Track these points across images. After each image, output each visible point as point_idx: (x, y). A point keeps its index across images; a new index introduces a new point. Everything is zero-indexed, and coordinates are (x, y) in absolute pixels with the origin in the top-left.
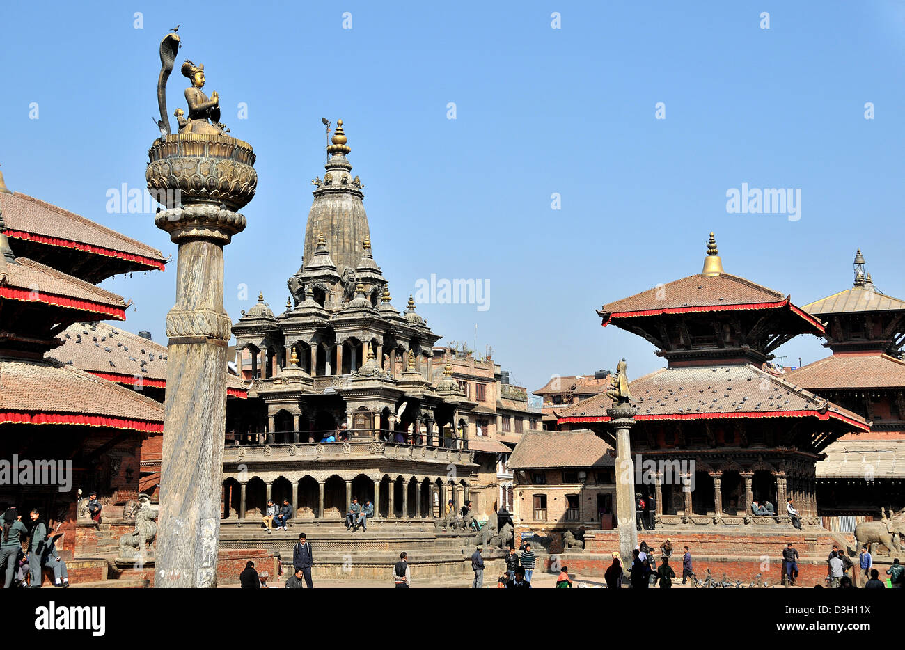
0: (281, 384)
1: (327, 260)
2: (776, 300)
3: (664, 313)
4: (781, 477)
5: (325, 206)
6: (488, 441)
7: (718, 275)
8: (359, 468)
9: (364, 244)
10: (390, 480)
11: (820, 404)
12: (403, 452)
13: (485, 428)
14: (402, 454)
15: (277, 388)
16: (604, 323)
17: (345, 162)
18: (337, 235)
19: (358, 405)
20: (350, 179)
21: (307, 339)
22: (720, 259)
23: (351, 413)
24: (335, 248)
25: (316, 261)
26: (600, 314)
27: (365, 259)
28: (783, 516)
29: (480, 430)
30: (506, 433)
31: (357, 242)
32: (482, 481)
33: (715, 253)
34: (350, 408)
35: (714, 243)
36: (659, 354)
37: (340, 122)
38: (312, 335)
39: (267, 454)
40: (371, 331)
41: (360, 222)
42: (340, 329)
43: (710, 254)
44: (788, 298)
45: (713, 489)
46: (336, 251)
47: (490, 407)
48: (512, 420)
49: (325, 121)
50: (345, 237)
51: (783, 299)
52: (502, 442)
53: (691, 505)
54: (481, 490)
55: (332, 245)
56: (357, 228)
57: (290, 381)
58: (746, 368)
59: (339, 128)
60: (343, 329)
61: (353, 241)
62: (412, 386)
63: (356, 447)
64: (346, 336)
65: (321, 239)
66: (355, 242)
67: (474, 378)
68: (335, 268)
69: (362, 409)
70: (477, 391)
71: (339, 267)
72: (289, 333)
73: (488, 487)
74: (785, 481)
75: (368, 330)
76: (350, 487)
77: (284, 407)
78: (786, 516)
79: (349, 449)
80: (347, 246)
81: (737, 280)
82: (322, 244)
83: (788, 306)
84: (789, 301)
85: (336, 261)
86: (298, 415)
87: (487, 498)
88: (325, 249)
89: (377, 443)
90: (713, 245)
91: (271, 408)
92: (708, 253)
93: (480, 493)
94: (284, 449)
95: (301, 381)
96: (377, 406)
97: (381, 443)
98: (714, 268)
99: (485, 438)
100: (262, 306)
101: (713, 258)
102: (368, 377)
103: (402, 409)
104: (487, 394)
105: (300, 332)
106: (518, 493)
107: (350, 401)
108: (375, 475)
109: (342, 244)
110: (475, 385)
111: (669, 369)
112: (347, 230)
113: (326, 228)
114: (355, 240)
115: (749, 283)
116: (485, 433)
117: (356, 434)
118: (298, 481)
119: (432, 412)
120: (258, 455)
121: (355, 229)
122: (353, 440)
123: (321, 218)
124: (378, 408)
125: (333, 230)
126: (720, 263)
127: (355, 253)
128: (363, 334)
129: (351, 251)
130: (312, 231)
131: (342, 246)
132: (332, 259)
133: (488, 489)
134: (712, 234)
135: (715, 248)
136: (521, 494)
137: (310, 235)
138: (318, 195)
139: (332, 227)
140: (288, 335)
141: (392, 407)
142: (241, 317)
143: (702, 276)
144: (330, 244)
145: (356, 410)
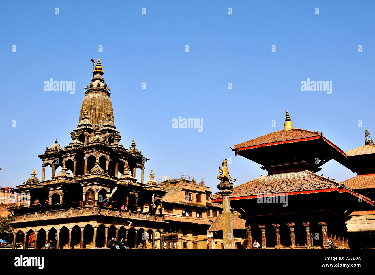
0: (55, 180)
1: (87, 122)
2: (316, 135)
3: (262, 146)
4: (324, 225)
5: (89, 97)
6: (202, 220)
7: (291, 130)
8: (87, 221)
9: (107, 114)
10: (106, 227)
11: (339, 184)
12: (115, 213)
13: (201, 214)
14: (114, 214)
15: (53, 182)
16: (236, 154)
17: (100, 77)
18: (93, 110)
19: (88, 188)
20: (102, 84)
21: (72, 158)
22: (292, 123)
23: (85, 192)
24: (92, 116)
25: (82, 122)
26: (233, 150)
27: (107, 121)
28: (326, 246)
29: (198, 215)
30: (214, 217)
31: (103, 113)
32: (199, 238)
33: (289, 120)
34: (85, 189)
35: (289, 115)
36: (263, 168)
37: (99, 60)
38: (74, 156)
39: (47, 216)
40: (101, 152)
41: (106, 104)
42: (86, 152)
43: (287, 120)
44: (322, 133)
45: (290, 233)
46: (92, 117)
47: (203, 205)
48: (218, 212)
49: (92, 60)
50: (97, 110)
51: (319, 134)
52: (210, 221)
53: (280, 242)
54: (199, 242)
55: (90, 115)
56: (103, 106)
57: (60, 178)
58: (305, 172)
59: (99, 63)
60: (87, 152)
61: (101, 112)
62: (125, 180)
63: (86, 210)
64: (88, 155)
65: (85, 112)
66: (102, 113)
67: (194, 192)
68: (92, 125)
69: (90, 190)
70: (196, 198)
71: (94, 125)
72: (65, 156)
73: (203, 240)
74: (326, 227)
75: (99, 151)
76: (83, 231)
77: (56, 192)
78: (328, 245)
79: (83, 211)
80: (97, 114)
81: (299, 130)
82: (86, 114)
83: (321, 137)
84: (322, 135)
85: (92, 122)
86: (62, 195)
87: (202, 246)
88: (88, 117)
89: (95, 207)
90: (288, 116)
91: (51, 192)
92: (286, 120)
93: (198, 243)
94: (54, 213)
95: (65, 178)
96: (96, 188)
97: (97, 207)
98: (289, 126)
99: (201, 218)
100: (56, 145)
101: (288, 122)
102: (93, 173)
103: (114, 191)
104: (202, 199)
105: (69, 155)
106: (215, 243)
107: (85, 186)
108: (95, 224)
109: (95, 114)
110: (195, 195)
111: (268, 175)
112: (98, 107)
113: (88, 107)
114: (102, 112)
115: (304, 131)
116: (201, 216)
117: (87, 203)
118: (60, 230)
119: (137, 194)
120: (43, 217)
121: (102, 108)
122: (85, 206)
123: (86, 103)
124: (97, 189)
125: (91, 108)
126: (292, 125)
127: (102, 118)
128: (96, 153)
129: (99, 117)
130: (83, 109)
131: (95, 115)
132: (90, 121)
133: (203, 241)
134: (287, 112)
135: (289, 118)
136: (216, 243)
137: (82, 111)
138: (87, 93)
139: (91, 106)
140: (64, 157)
141: (108, 190)
142: (46, 151)
143: (283, 131)
144: (90, 114)
145: (87, 191)
